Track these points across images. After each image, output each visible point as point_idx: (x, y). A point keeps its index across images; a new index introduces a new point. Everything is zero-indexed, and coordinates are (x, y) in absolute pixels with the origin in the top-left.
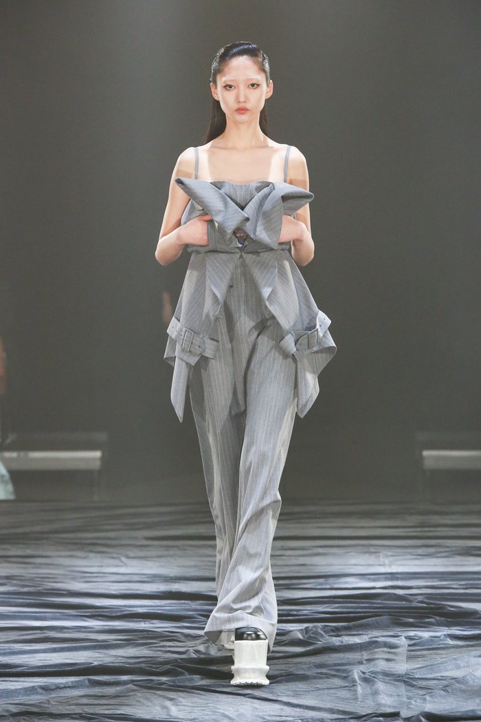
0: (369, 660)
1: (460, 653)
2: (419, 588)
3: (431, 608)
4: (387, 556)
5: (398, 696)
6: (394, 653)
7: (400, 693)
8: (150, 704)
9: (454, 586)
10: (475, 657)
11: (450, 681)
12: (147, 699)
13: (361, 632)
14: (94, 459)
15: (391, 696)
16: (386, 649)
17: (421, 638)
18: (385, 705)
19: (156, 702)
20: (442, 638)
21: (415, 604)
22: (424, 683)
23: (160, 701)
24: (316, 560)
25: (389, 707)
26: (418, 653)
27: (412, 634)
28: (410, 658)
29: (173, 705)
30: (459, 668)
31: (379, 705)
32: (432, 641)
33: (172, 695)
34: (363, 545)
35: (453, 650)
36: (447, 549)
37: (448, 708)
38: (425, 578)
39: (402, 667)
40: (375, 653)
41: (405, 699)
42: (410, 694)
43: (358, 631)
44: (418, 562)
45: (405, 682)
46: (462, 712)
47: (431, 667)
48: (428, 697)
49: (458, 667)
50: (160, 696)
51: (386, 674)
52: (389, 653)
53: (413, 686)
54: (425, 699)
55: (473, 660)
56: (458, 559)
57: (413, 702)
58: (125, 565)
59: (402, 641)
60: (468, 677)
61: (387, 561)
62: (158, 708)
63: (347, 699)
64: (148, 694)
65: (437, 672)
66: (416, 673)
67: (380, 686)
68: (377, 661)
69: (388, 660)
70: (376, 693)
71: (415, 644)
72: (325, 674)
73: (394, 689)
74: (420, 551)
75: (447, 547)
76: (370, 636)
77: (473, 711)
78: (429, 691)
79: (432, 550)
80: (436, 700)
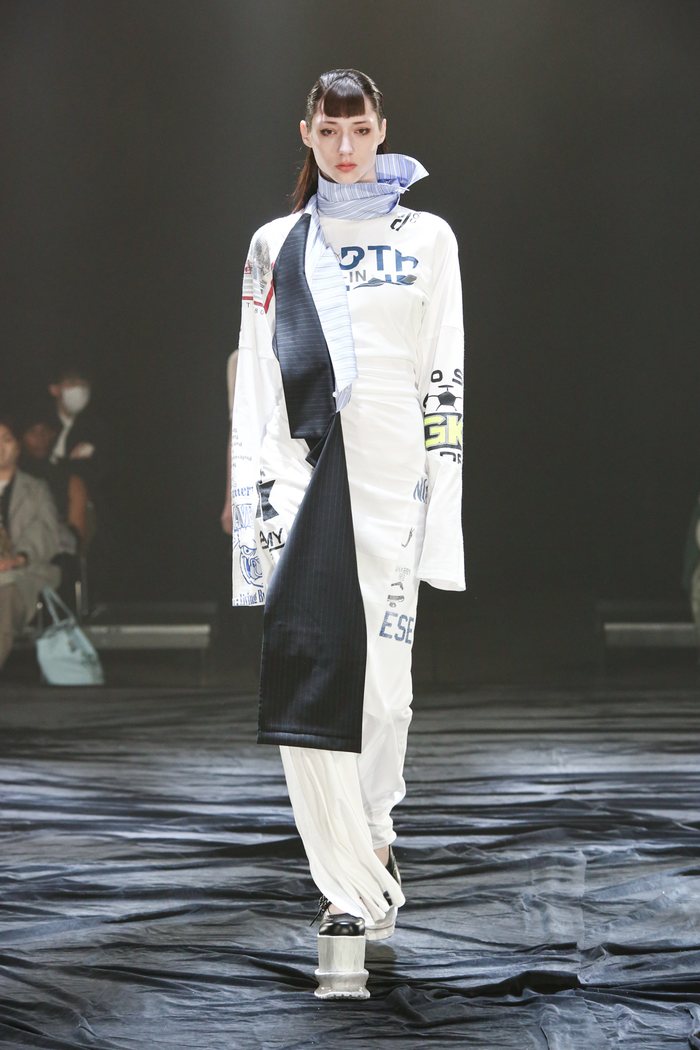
0: (539, 881)
1: (652, 871)
2: (600, 792)
3: (615, 817)
4: (561, 753)
5: (575, 923)
6: (571, 872)
7: (577, 921)
8: (270, 934)
9: (644, 790)
10: (669, 875)
11: (639, 905)
12: (267, 928)
13: (529, 847)
14: (200, 635)
15: (566, 923)
16: (559, 867)
17: (602, 853)
18: (558, 935)
19: (278, 931)
20: (629, 853)
21: (595, 813)
22: (606, 908)
23: (284, 931)
24: (473, 759)
25: (564, 936)
26: (600, 871)
27: (592, 848)
28: (590, 878)
29: (298, 935)
30: (650, 889)
31: (552, 935)
32: (617, 857)
33: (297, 923)
34: (531, 740)
35: (643, 868)
36: (635, 745)
37: (636, 938)
38: (609, 780)
39: (579, 889)
40: (547, 871)
41: (583, 928)
42: (590, 921)
43: (525, 845)
44: (599, 761)
45: (583, 907)
46: (652, 943)
47: (615, 889)
48: (610, 924)
49: (648, 889)
50: (283, 924)
51: (560, 897)
52: (564, 871)
53: (593, 911)
54: (607, 928)
55: (666, 880)
56: (647, 757)
57: (593, 932)
58: (240, 765)
59: (580, 857)
60: (661, 901)
61: (560, 759)
62: (281, 939)
63: (511, 928)
64: (269, 922)
65: (622, 895)
66: (597, 896)
67: (553, 911)
68: (548, 882)
69: (562, 880)
70: (547, 920)
71: (595, 860)
72: (486, 897)
73: (570, 916)
74: (601, 747)
75: (636, 742)
76: (540, 851)
77: (667, 941)
78: (613, 917)
79: (616, 746)
80: (621, 929)
